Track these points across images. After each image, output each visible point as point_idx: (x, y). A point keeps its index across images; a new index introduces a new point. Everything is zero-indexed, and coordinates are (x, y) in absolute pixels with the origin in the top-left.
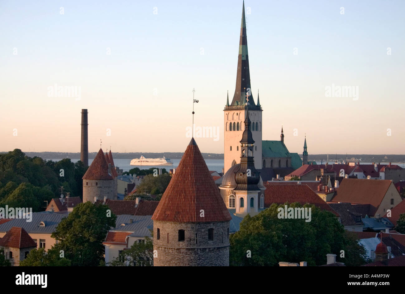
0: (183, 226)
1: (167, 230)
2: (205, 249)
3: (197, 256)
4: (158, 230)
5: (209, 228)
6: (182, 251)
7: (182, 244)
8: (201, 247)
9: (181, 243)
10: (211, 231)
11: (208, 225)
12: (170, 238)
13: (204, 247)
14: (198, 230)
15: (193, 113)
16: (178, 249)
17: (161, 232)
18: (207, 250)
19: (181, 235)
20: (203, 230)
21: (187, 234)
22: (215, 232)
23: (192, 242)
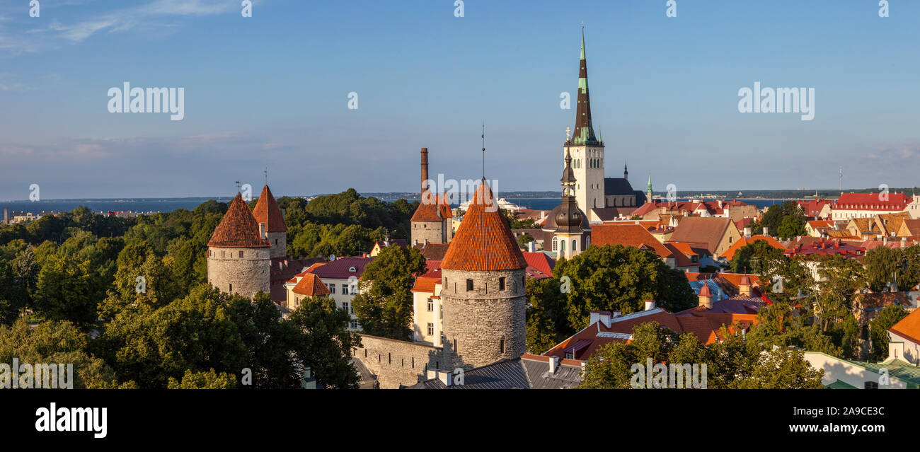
0: (471, 275)
1: (455, 279)
2: (497, 300)
3: (487, 307)
4: (446, 279)
5: (501, 276)
6: (471, 302)
7: (471, 295)
8: (492, 298)
9: (470, 293)
10: (502, 280)
11: (499, 273)
12: (458, 288)
13: (496, 297)
14: (488, 279)
15: (484, 150)
16: (466, 300)
17: (448, 281)
18: (499, 302)
19: (470, 285)
20: (493, 279)
21: (476, 284)
22: (506, 280)
23: (481, 293)
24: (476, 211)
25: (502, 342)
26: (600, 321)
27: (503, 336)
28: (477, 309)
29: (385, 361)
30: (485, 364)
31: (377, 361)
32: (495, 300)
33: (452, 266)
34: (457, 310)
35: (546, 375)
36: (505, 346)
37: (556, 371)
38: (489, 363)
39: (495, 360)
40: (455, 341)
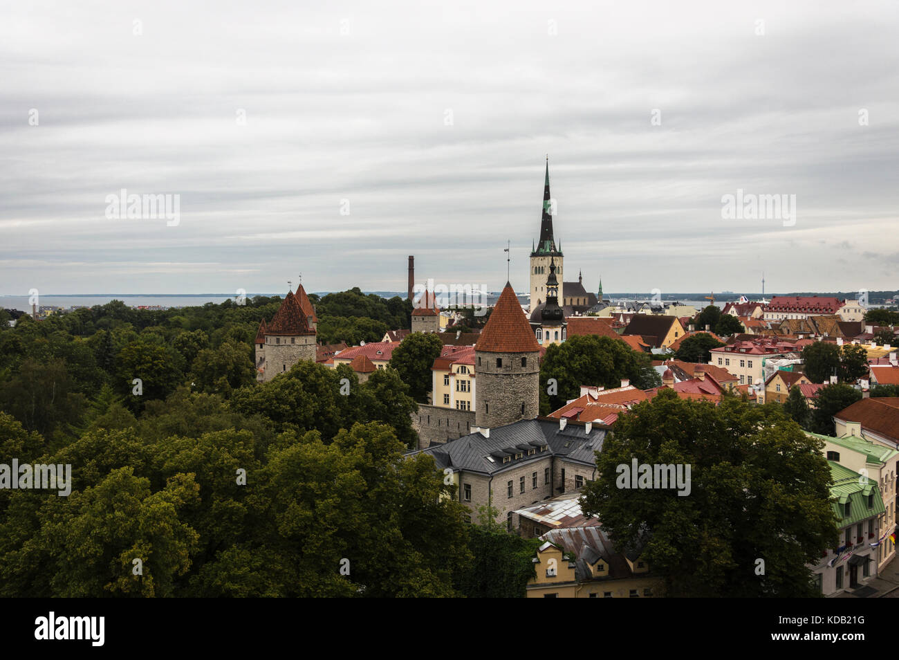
0: (500, 356)
1: (487, 358)
3: (512, 380)
4: (480, 358)
5: (522, 357)
6: (500, 376)
7: (500, 371)
8: (516, 373)
9: (499, 369)
10: (524, 359)
11: (521, 355)
12: (490, 365)
13: (518, 373)
14: (513, 359)
15: (509, 260)
16: (496, 375)
17: (482, 360)
18: (521, 376)
19: (499, 363)
20: (517, 359)
21: (504, 363)
22: (527, 361)
23: (508, 369)
24: (503, 308)
25: (523, 406)
26: (589, 394)
27: (524, 402)
28: (504, 381)
29: (424, 422)
31: (418, 422)
32: (518, 375)
33: (485, 349)
34: (489, 382)
35: (557, 432)
36: (525, 410)
37: (565, 429)
38: (513, 422)
39: (517, 421)
40: (487, 405)
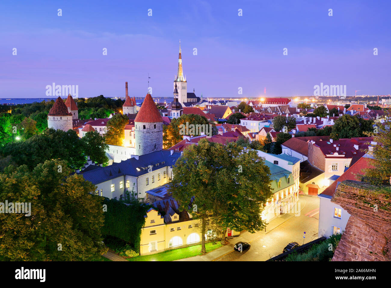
0: (145, 124)
1: (139, 125)
3: (150, 134)
4: (136, 125)
6: (145, 133)
7: (145, 130)
9: (144, 130)
10: (155, 125)
11: (154, 123)
12: (140, 128)
14: (150, 125)
15: (149, 82)
16: (143, 132)
19: (144, 127)
20: (152, 125)
21: (146, 127)
22: (156, 126)
23: (148, 130)
24: (146, 103)
25: (155, 145)
26: (187, 139)
27: (155, 144)
28: (147, 135)
29: (115, 153)
30: (150, 153)
31: (113, 153)
32: (153, 132)
33: (139, 121)
34: (140, 135)
35: (169, 156)
36: (156, 147)
37: (173, 154)
38: (151, 152)
39: (153, 151)
40: (140, 145)
